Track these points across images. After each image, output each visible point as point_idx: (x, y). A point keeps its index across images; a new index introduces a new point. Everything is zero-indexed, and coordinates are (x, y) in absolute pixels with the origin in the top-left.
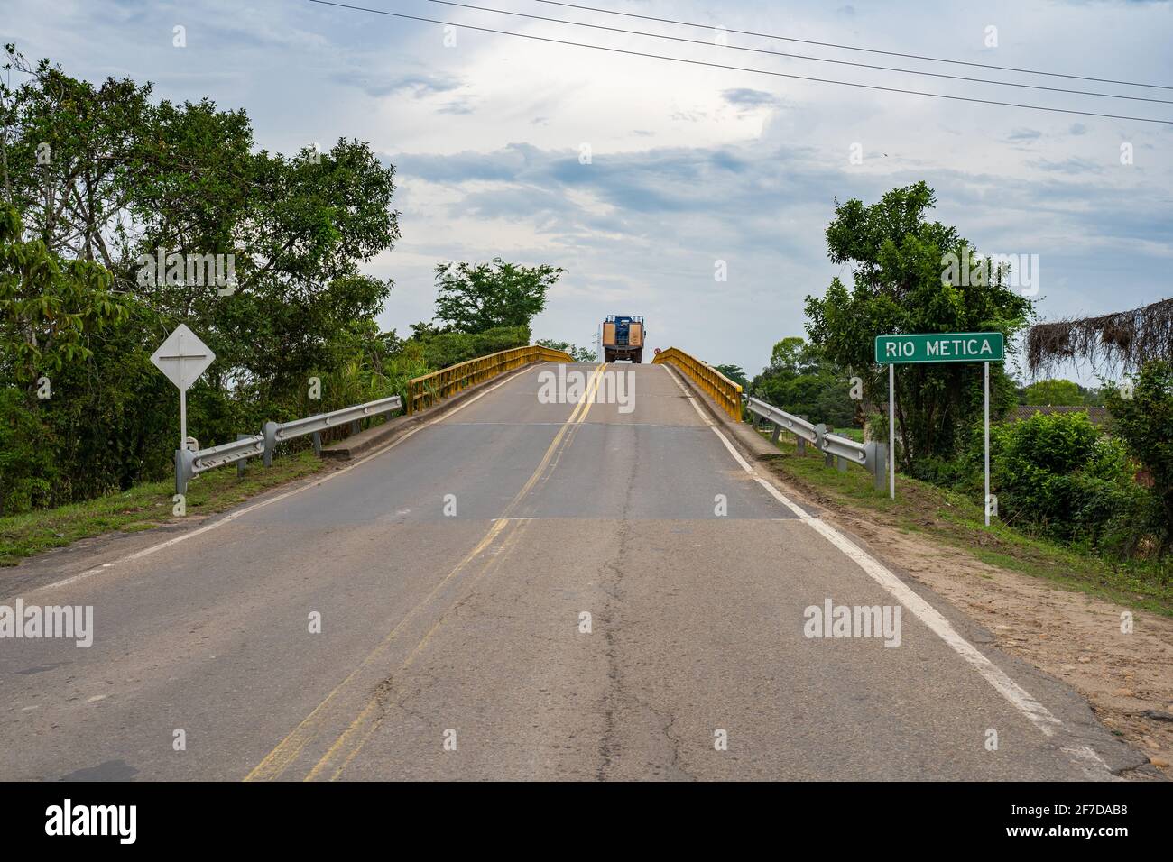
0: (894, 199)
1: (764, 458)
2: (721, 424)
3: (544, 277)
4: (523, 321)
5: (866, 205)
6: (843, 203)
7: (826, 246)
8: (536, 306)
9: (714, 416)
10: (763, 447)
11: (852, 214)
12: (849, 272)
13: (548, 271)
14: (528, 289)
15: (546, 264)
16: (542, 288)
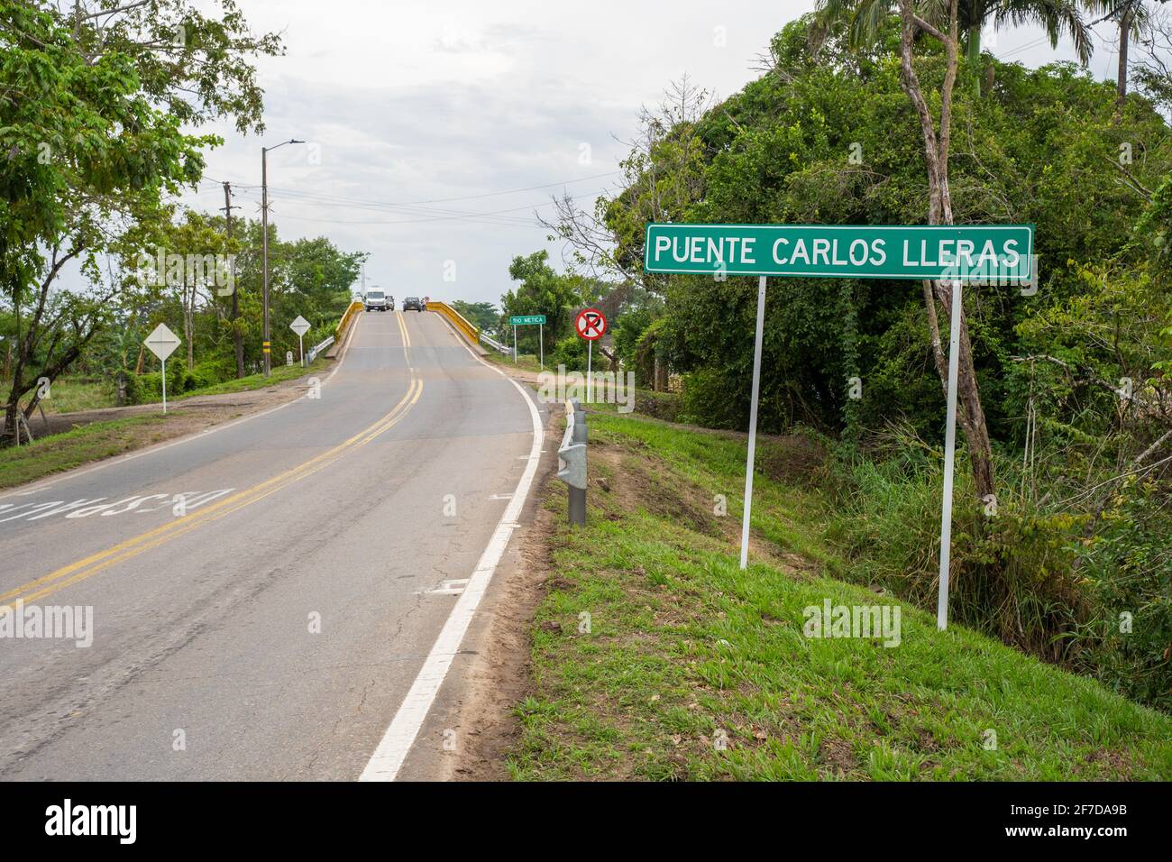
0: (534, 258)
1: (483, 356)
2: (469, 346)
3: (358, 259)
4: (346, 288)
5: (524, 257)
6: (515, 257)
7: (509, 274)
8: (353, 277)
9: (467, 342)
10: (484, 352)
11: (519, 262)
12: (519, 284)
13: (361, 255)
14: (349, 266)
15: (360, 250)
16: (358, 266)
